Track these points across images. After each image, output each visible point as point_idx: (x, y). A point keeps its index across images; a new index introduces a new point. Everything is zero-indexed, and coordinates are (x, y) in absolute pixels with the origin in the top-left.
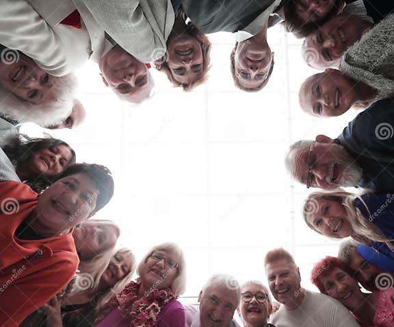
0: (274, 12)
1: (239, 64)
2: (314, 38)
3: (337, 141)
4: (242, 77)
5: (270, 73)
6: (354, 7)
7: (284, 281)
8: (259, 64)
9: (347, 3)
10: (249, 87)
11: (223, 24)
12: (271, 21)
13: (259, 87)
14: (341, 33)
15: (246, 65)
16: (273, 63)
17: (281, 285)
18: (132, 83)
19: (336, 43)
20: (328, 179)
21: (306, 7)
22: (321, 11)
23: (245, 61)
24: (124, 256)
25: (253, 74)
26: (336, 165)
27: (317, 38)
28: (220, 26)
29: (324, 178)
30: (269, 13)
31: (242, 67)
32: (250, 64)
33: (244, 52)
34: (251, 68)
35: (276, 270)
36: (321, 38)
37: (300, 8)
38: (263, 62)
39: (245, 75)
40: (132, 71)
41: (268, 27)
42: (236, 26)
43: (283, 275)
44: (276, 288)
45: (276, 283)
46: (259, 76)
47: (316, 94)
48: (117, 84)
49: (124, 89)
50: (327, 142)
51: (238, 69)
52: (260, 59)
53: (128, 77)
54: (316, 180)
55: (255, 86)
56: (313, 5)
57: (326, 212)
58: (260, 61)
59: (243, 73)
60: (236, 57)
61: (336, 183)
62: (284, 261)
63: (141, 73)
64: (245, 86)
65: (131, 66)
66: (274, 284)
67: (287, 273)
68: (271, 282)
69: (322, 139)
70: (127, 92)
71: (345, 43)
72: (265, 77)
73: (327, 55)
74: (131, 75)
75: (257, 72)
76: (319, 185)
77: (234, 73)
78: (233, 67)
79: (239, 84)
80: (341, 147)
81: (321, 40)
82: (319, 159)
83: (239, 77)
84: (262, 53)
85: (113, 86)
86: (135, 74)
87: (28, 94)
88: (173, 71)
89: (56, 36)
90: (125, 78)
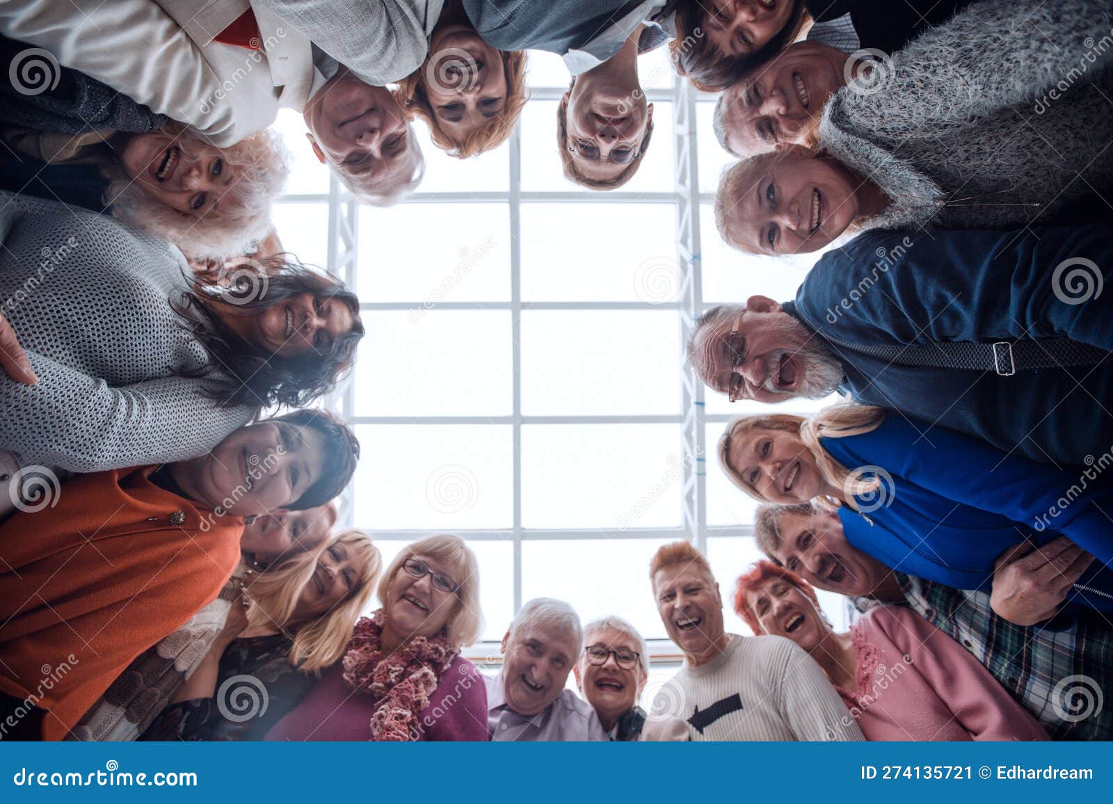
0: (652, 19)
1: (575, 128)
2: (742, 93)
3: (789, 308)
4: (582, 154)
5: (643, 150)
6: (833, 31)
7: (692, 602)
8: (617, 128)
10: (596, 179)
11: (534, 33)
12: (647, 39)
13: (620, 178)
14: (800, 85)
15: (593, 131)
16: (650, 127)
17: (686, 609)
18: (374, 147)
19: (788, 106)
20: (769, 385)
21: (727, 19)
22: (759, 33)
23: (590, 119)
24: (350, 550)
25: (606, 148)
26: (785, 357)
27: (749, 95)
28: (530, 36)
29: (762, 382)
30: (639, 19)
31: (582, 134)
32: (599, 125)
33: (586, 99)
34: (602, 136)
35: (677, 581)
36: (756, 90)
37: (713, 19)
38: (629, 124)
39: (590, 151)
40: (374, 122)
41: (640, 52)
42: (567, 40)
43: (689, 590)
44: (677, 615)
45: (677, 606)
46: (618, 154)
47: (766, 202)
48: (344, 154)
49: (358, 164)
50: (768, 311)
51: (574, 138)
52: (623, 115)
53: (366, 136)
54: (747, 387)
55: (609, 177)
56: (743, 16)
57: (766, 454)
58: (623, 119)
59: (582, 146)
60: (570, 110)
62: (691, 566)
63: (394, 129)
64: (587, 176)
65: (371, 111)
66: (674, 607)
67: (698, 589)
68: (666, 606)
69: (760, 304)
70: (365, 170)
71: (806, 106)
72: (630, 157)
73: (767, 127)
74: (373, 131)
75: (613, 144)
76: (751, 393)
77: (564, 146)
78: (564, 133)
79: (574, 172)
80: (795, 321)
81: (756, 99)
82: (752, 346)
83: (576, 154)
85: (336, 158)
86: (382, 129)
87: (190, 201)
88: (437, 111)
89: (209, 66)
90: (361, 137)
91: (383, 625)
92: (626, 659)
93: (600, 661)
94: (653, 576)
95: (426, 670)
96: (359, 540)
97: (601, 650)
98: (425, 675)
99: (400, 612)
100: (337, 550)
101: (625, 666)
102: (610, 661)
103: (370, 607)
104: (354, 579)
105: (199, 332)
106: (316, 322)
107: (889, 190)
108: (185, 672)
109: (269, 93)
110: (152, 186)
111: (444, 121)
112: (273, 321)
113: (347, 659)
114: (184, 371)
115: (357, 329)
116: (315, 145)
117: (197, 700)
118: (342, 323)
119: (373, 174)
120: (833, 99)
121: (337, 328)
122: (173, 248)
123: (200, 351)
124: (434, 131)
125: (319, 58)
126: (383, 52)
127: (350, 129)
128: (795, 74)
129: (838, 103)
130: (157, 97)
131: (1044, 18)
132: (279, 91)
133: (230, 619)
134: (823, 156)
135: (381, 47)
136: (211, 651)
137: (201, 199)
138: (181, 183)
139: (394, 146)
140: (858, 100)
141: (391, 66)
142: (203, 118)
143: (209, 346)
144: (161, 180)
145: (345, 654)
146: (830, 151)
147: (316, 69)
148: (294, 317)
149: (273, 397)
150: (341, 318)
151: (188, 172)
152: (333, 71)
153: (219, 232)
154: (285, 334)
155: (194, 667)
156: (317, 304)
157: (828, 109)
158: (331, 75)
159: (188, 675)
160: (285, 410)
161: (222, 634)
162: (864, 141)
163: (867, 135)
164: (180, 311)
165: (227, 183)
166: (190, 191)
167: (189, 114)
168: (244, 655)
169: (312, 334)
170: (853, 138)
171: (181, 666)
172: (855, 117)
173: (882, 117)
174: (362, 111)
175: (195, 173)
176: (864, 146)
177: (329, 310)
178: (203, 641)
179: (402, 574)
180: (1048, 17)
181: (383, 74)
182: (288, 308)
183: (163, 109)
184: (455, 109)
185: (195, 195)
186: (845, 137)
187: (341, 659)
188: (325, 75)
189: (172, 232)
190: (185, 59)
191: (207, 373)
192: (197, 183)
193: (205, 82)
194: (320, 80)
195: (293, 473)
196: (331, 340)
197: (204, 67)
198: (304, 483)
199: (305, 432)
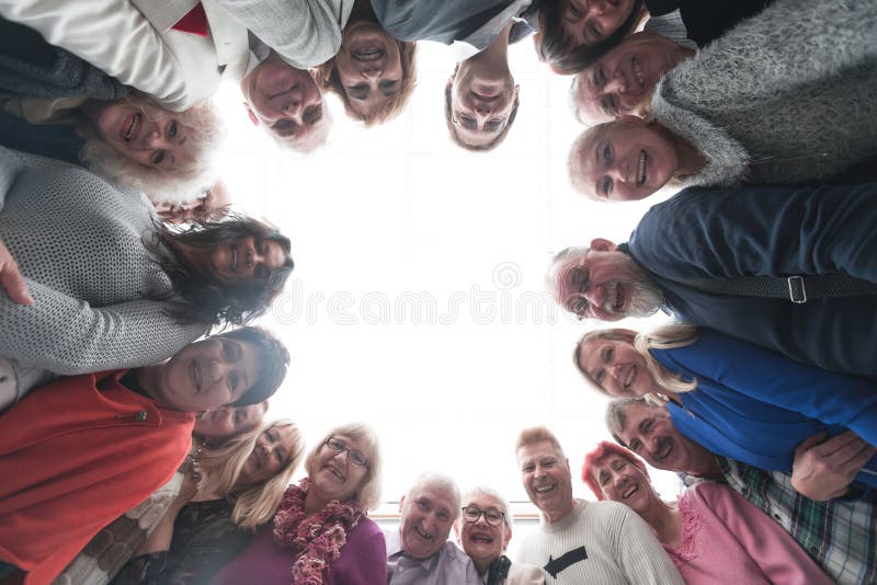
0: (520, 16)
1: (458, 105)
2: (590, 75)
3: (624, 248)
4: (463, 125)
5: (510, 122)
6: (665, 23)
7: (548, 474)
8: (492, 104)
9: (652, 15)
10: (474, 144)
11: (428, 27)
12: (516, 33)
13: (492, 144)
14: (637, 68)
15: (472, 107)
16: (516, 103)
17: (543, 478)
18: (297, 117)
19: (627, 85)
20: (608, 307)
21: (581, 13)
22: (607, 25)
23: (470, 97)
24: (282, 433)
25: (481, 120)
26: (619, 285)
27: (595, 78)
28: (424, 30)
29: (603, 305)
30: (510, 16)
31: (464, 109)
32: (477, 102)
33: (466, 81)
34: (479, 111)
35: (536, 456)
36: (602, 74)
37: (569, 15)
38: (500, 101)
39: (469, 122)
40: (298, 97)
41: (510, 43)
42: (452, 33)
43: (546, 463)
44: (536, 483)
45: (536, 476)
46: (491, 125)
47: (602, 160)
48: (274, 120)
49: (285, 128)
50: (607, 250)
51: (457, 112)
52: (495, 94)
53: (291, 107)
54: (591, 308)
55: (484, 143)
56: (594, 11)
57: (609, 358)
58: (495, 97)
59: (464, 118)
60: (455, 90)
61: (623, 312)
62: (547, 445)
64: (467, 143)
65: (295, 87)
66: (533, 477)
67: (552, 463)
68: (527, 475)
69: (601, 245)
70: (290, 133)
71: (642, 85)
72: (500, 127)
73: (609, 102)
74: (296, 104)
75: (487, 118)
76: (594, 314)
77: (449, 118)
78: (449, 108)
79: (457, 138)
80: (628, 258)
81: (601, 80)
82: (595, 276)
83: (458, 125)
84: (498, 84)
85: (267, 123)
86: (303, 102)
87: (151, 158)
88: (347, 91)
89: (167, 48)
90: (287, 108)
91: (308, 491)
92: (495, 517)
93: (474, 519)
94: (517, 452)
95: (338, 526)
96: (289, 425)
97: (474, 510)
98: (337, 531)
99: (320, 478)
100: (271, 432)
101: (492, 523)
102: (482, 519)
103: (297, 476)
104: (285, 455)
105: (164, 264)
106: (256, 258)
107: (706, 152)
108: (147, 530)
109: (215, 69)
110: (121, 146)
111: (353, 99)
112: (222, 257)
113: (277, 518)
114: (152, 295)
115: (289, 264)
116: (250, 111)
117: (156, 553)
118: (277, 259)
119: (296, 137)
120: (663, 79)
121: (274, 263)
122: (144, 197)
123: (165, 279)
124: (346, 107)
125: (254, 43)
126: (307, 43)
127: (277, 100)
128: (634, 60)
129: (667, 82)
130: (127, 73)
131: (841, 7)
132: (222, 69)
133: (183, 488)
134: (655, 125)
135: (305, 38)
136: (168, 513)
137: (160, 156)
138: (145, 145)
139: (313, 115)
140: (684, 79)
141: (313, 54)
142: (163, 89)
143: (172, 277)
144: (128, 140)
145: (276, 514)
146: (660, 120)
147: (253, 55)
148: (238, 253)
149: (222, 317)
150: (277, 256)
151: (150, 134)
152: (265, 55)
153: (176, 182)
154: (232, 268)
155: (154, 526)
156: (257, 245)
157: (659, 87)
158: (263, 58)
159: (149, 532)
160: (231, 328)
161: (177, 499)
162: (688, 112)
163: (690, 107)
164: (150, 247)
165: (182, 142)
166: (152, 149)
167: (152, 86)
168: (195, 516)
169: (252, 269)
170: (680, 110)
171: (144, 525)
172: (681, 93)
173: (703, 92)
174: (288, 88)
175: (155, 134)
176: (689, 117)
177: (267, 249)
178: (161, 505)
179: (326, 449)
180: (845, 7)
181: (306, 60)
182: (234, 247)
183: (130, 81)
184: (362, 89)
185: (155, 152)
186: (673, 109)
187: (273, 517)
188: (259, 58)
189: (138, 182)
190: (150, 42)
191: (170, 297)
192: (157, 143)
193: (166, 61)
194: (255, 62)
195: (233, 380)
196: (269, 273)
197: (164, 49)
198: (242, 387)
199: (245, 347)
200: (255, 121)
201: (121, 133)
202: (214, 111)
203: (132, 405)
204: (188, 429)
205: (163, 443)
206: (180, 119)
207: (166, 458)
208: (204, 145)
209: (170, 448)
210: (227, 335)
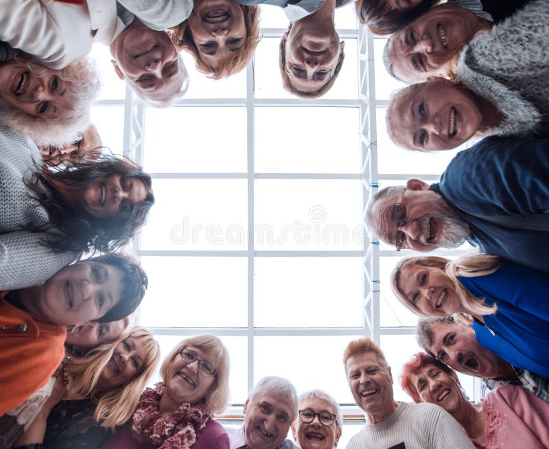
1: (291, 57)
2: (402, 37)
3: (435, 188)
4: (295, 74)
5: (336, 72)
7: (372, 379)
8: (320, 58)
10: (305, 91)
13: (320, 91)
14: (442, 33)
15: (302, 59)
16: (342, 56)
17: (367, 384)
18: (157, 72)
19: (433, 47)
20: (423, 239)
23: (300, 52)
24: (138, 342)
25: (311, 71)
26: (432, 219)
27: (406, 38)
29: (418, 237)
31: (296, 61)
32: (306, 56)
33: (298, 38)
34: (308, 63)
35: (361, 364)
36: (412, 36)
38: (327, 55)
39: (300, 73)
40: (158, 55)
41: (337, 6)
43: (370, 371)
44: (361, 388)
45: (361, 382)
46: (319, 75)
47: (418, 116)
48: (137, 76)
49: (147, 82)
50: (421, 190)
51: (290, 63)
52: (322, 49)
53: (152, 64)
54: (408, 240)
55: (313, 90)
57: (424, 282)
58: (322, 52)
59: (295, 69)
60: (288, 45)
61: (435, 243)
62: (372, 355)
63: (170, 59)
64: (299, 89)
65: (156, 47)
66: (359, 382)
67: (375, 370)
68: (354, 381)
69: (415, 185)
70: (151, 86)
71: (446, 48)
72: (327, 77)
73: (419, 61)
74: (156, 61)
75: (316, 68)
77: (283, 68)
78: (283, 60)
79: (290, 86)
80: (439, 196)
82: (411, 212)
83: (291, 74)
84: (325, 41)
85: (132, 78)
86: (163, 59)
87: (37, 108)
88: (199, 48)
89: (50, 16)
90: (149, 65)
91: (162, 394)
92: (327, 419)
93: (309, 420)
94: (345, 362)
95: (189, 428)
96: (144, 336)
97: (310, 413)
98: (188, 432)
99: (174, 383)
101: (326, 423)
102: (316, 420)
104: (140, 362)
105: (43, 200)
106: (122, 194)
107: (503, 110)
108: (23, 425)
109: (88, 33)
110: (12, 99)
111: (204, 55)
112: (92, 194)
113: (136, 416)
114: (31, 227)
115: (150, 198)
116: (117, 67)
117: (32, 445)
118: (139, 194)
119: (157, 88)
120: (466, 48)
121: (136, 198)
122: (30, 141)
123: (43, 213)
124: (198, 62)
125: (121, 12)
126: (163, 8)
127: (142, 60)
128: (439, 25)
129: (469, 52)
130: (17, 38)
132: (94, 33)
133: (55, 390)
134: (459, 86)
135: (162, 4)
136: (41, 412)
137: (45, 106)
138: (32, 97)
139: (170, 70)
140: (483, 49)
141: (169, 17)
142: (45, 51)
143: (49, 210)
144: (18, 95)
145: (135, 412)
146: (465, 83)
147: (119, 19)
148: (106, 191)
149: (91, 245)
150: (139, 191)
151: (36, 89)
152: (130, 21)
153: (58, 127)
154: (101, 203)
155: (30, 422)
156: (123, 182)
157: (463, 55)
158: (129, 23)
159: (26, 428)
160: (98, 254)
161: (50, 399)
162: (488, 78)
163: (490, 73)
164: (30, 185)
165: (62, 94)
166: (38, 101)
167: (36, 49)
168: (64, 413)
169: (119, 202)
170: (481, 76)
171: (21, 421)
172: (482, 61)
173: (500, 61)
174: (150, 48)
175: (41, 88)
176: (488, 81)
177: (131, 186)
178: (36, 404)
179: (179, 358)
181: (163, 22)
182: (102, 185)
183: (19, 45)
184: (211, 47)
185: (40, 104)
186: (475, 74)
187: (133, 416)
188: (125, 23)
189: (26, 130)
190: (37, 12)
191: (48, 228)
192: (43, 96)
193: (49, 27)
194: (122, 26)
195: (101, 299)
196: (132, 207)
197: (47, 17)
198: (108, 305)
199: (111, 270)
200: (121, 76)
201: (12, 89)
202: (87, 67)
203: (15, 318)
204: (61, 340)
205: (40, 352)
206: (60, 75)
207: (42, 365)
208: (80, 95)
209: (46, 357)
210: (96, 260)
